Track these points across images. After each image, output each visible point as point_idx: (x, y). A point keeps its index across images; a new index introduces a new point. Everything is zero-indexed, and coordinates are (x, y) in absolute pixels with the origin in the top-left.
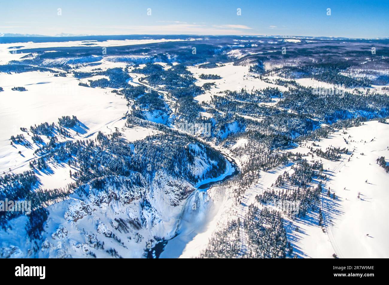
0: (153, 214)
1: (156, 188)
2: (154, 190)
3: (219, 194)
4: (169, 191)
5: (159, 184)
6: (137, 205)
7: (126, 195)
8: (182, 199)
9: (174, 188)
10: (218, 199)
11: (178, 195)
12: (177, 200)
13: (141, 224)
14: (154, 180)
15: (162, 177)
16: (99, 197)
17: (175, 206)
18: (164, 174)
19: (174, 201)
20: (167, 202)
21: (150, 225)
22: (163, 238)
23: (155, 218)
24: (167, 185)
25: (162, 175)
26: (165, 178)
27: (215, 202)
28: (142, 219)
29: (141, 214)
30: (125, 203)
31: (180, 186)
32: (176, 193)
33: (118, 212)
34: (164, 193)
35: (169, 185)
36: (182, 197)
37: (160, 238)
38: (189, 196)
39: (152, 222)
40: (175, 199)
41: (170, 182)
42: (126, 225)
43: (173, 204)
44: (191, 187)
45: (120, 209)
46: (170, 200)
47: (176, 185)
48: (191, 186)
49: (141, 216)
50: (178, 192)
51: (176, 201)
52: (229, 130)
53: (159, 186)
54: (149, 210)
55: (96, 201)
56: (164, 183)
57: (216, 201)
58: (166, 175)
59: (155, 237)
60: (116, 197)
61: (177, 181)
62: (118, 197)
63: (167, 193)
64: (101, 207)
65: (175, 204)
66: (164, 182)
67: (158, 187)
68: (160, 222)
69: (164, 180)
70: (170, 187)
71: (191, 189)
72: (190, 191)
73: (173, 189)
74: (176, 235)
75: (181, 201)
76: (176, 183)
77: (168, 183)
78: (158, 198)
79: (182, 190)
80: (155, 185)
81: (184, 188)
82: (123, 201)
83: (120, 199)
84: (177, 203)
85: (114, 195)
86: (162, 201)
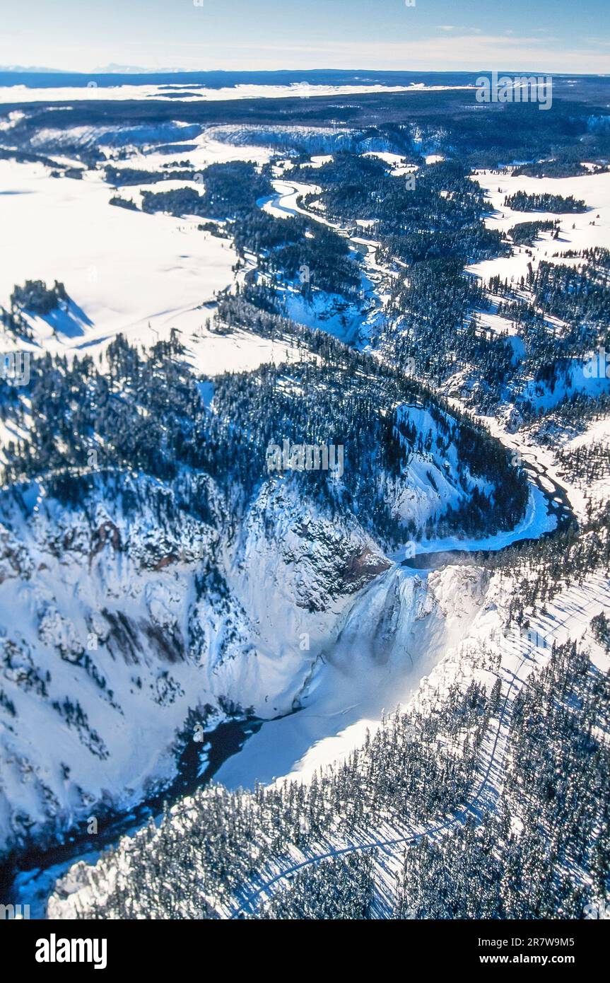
0: (229, 622)
1: (254, 538)
2: (248, 544)
3: (470, 592)
4: (298, 557)
5: (269, 524)
6: (185, 581)
7: (151, 540)
8: (341, 590)
9: (317, 547)
11: (326, 573)
12: (322, 589)
13: (186, 646)
14: (254, 509)
15: (281, 503)
16: (61, 527)
17: (311, 611)
18: (289, 491)
19: (312, 591)
20: (287, 590)
21: (214, 656)
22: (250, 711)
23: (233, 635)
24: (295, 531)
25: (282, 494)
26: (289, 508)
27: (450, 620)
28: (190, 631)
29: (191, 614)
30: (144, 565)
31: (337, 542)
32: (319, 565)
33: (115, 591)
34: (281, 558)
35: (299, 534)
36: (340, 585)
37: (239, 707)
38: (365, 586)
39: (223, 647)
40: (315, 585)
41: (306, 522)
42: (134, 637)
43: (307, 602)
44: (375, 555)
45: (126, 582)
46: (298, 586)
47: (325, 539)
48: (379, 552)
49: (190, 620)
50: (328, 564)
51: (316, 595)
53: (267, 533)
54: (219, 606)
55: (52, 539)
56: (285, 524)
57: (454, 618)
58: (294, 496)
59: (221, 700)
60: (119, 541)
61: (328, 523)
62: (124, 540)
63: (289, 562)
64: (65, 564)
65: (311, 602)
67: (262, 533)
68: (247, 652)
69: (287, 513)
70: (305, 542)
71: (375, 563)
72: (372, 571)
73: (314, 549)
74: (295, 710)
75: (334, 599)
76: (325, 530)
77: (299, 528)
78: (257, 571)
79: (342, 558)
80: (255, 526)
81: (351, 552)
82: (138, 558)
83: (130, 549)
84: (322, 602)
85: (112, 534)
86: (269, 583)
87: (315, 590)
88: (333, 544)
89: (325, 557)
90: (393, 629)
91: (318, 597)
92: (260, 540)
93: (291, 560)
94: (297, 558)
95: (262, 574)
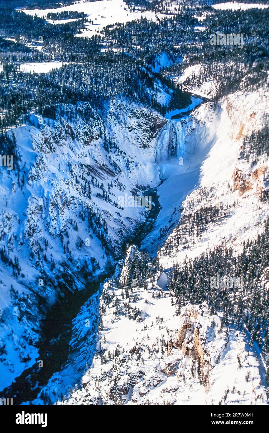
0: (124, 157)
1: (114, 125)
2: (112, 128)
3: (213, 111)
5: (118, 118)
6: (99, 147)
7: (86, 130)
8: (152, 137)
9: (142, 120)
10: (212, 120)
11: (147, 131)
12: (146, 138)
13: (114, 171)
14: (109, 113)
15: (120, 108)
17: (145, 148)
18: (122, 102)
19: (143, 140)
20: (134, 142)
21: (126, 172)
22: (148, 187)
23: (128, 161)
24: (130, 117)
25: (119, 103)
26: (125, 108)
27: (208, 125)
28: (111, 165)
29: (108, 159)
30: (85, 143)
31: (149, 115)
32: (143, 128)
33: (80, 155)
34: (128, 130)
35: (132, 118)
36: (152, 134)
37: (144, 186)
38: (159, 134)
39: (127, 167)
40: (144, 137)
41: (135, 111)
42: (97, 171)
43: (142, 145)
45: (82, 151)
46: (138, 139)
47: (144, 116)
48: (161, 117)
49: (109, 161)
50: (147, 126)
51: (145, 141)
52: (159, 64)
54: (117, 153)
55: (54, 135)
56: (125, 116)
57: (210, 123)
58: (125, 103)
59: (136, 186)
60: (73, 134)
61: (144, 109)
62: (75, 132)
63: (131, 130)
64: (61, 145)
65: (144, 144)
66: (125, 115)
67: (117, 122)
68: (137, 165)
69: (124, 111)
70: (135, 120)
71: (161, 122)
72: (161, 126)
73: (140, 121)
74: (162, 182)
75: (151, 141)
76: (143, 112)
77: (132, 115)
78: (120, 138)
79: (151, 122)
80: (113, 120)
81: (154, 119)
82: (82, 139)
83: (79, 136)
84: (147, 143)
85: (70, 131)
86: (126, 141)
87: (144, 139)
88: (147, 117)
89: (145, 124)
90: (175, 146)
91: (146, 141)
92: (117, 125)
93: (131, 129)
94: (134, 128)
95: (122, 139)
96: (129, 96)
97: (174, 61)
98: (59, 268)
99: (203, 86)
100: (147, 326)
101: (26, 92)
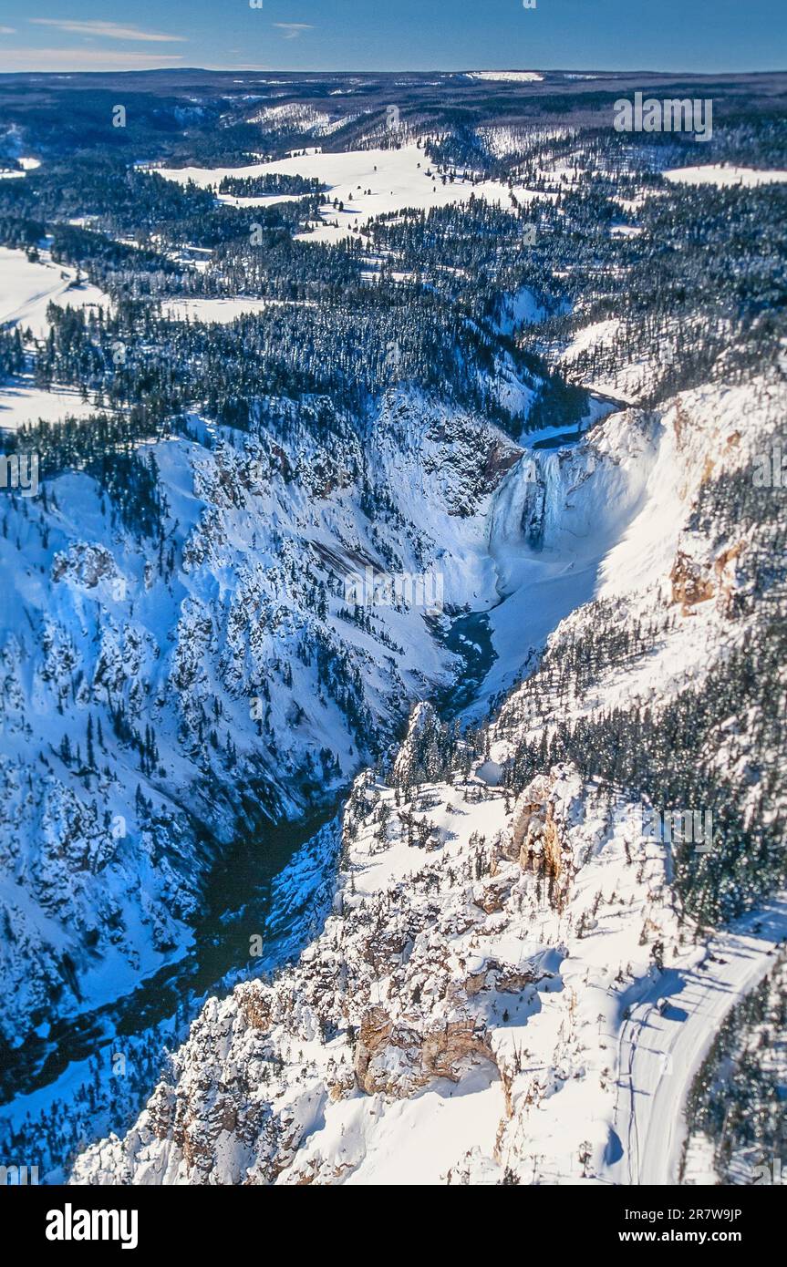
0: (409, 534)
1: (390, 456)
2: (385, 462)
3: (640, 432)
4: (439, 462)
5: (399, 438)
6: (348, 506)
7: (318, 461)
8: (483, 490)
9: (458, 447)
10: (637, 453)
11: (471, 473)
12: (468, 492)
13: (383, 565)
14: (379, 425)
15: (405, 414)
17: (463, 517)
18: (411, 399)
19: (460, 496)
20: (437, 501)
21: (414, 564)
22: (467, 609)
23: (420, 544)
24: (430, 438)
25: (405, 403)
26: (418, 416)
27: (626, 465)
28: (378, 549)
29: (371, 535)
30: (315, 493)
31: (478, 436)
32: (462, 466)
33: (302, 521)
34: (422, 469)
35: (436, 440)
36: (483, 484)
37: (457, 607)
38: (501, 484)
39: (418, 557)
40: (462, 489)
41: (443, 423)
42: (341, 561)
43: (457, 509)
44: (508, 445)
45: (306, 512)
46: (446, 493)
47: (465, 436)
48: (509, 443)
49: (373, 541)
50: (471, 463)
51: (464, 498)
52: (510, 315)
53: (401, 448)
54: (393, 522)
55: (243, 467)
56: (417, 434)
57: (630, 460)
58: (419, 403)
60: (287, 468)
61: (466, 419)
62: (293, 466)
63: (431, 471)
64: (259, 494)
65: (461, 508)
66: (417, 431)
67: (396, 449)
68: (441, 555)
69: (416, 421)
70: (443, 446)
71: (507, 455)
72: (506, 463)
73: (455, 450)
74: (503, 599)
75: (479, 500)
76: (464, 427)
77: (434, 432)
78: (403, 489)
79: (483, 453)
80: (387, 443)
81: (490, 445)
82: (309, 483)
83: (301, 474)
84: (470, 505)
85: (280, 462)
86: (418, 498)
87: (462, 493)
88: (474, 439)
89: (468, 457)
90: (539, 516)
91: (467, 500)
92: (396, 456)
93: (432, 468)
94: (439, 465)
95: (408, 490)
96: (429, 386)
97: (550, 311)
98: (246, 766)
99: (621, 375)
100: (448, 855)
101: (177, 365)
